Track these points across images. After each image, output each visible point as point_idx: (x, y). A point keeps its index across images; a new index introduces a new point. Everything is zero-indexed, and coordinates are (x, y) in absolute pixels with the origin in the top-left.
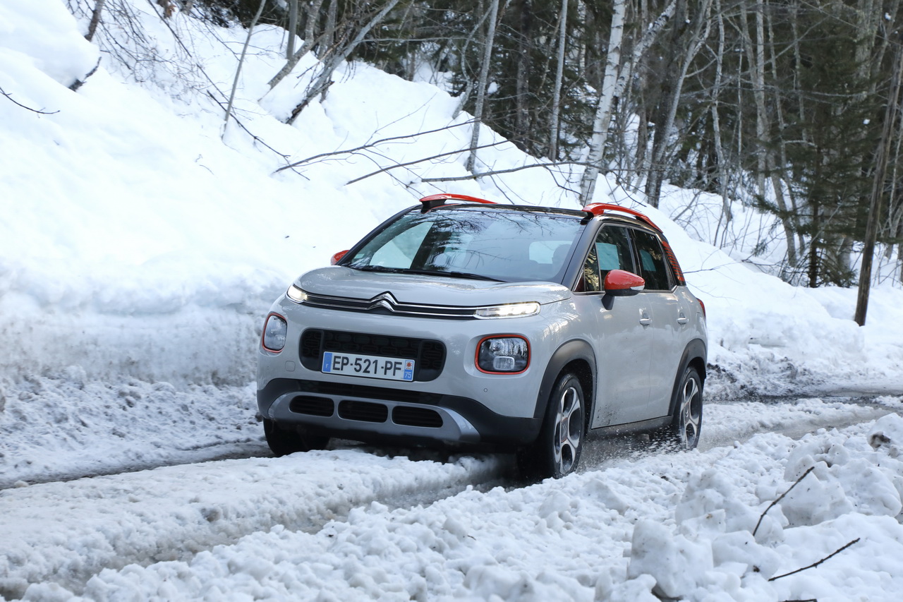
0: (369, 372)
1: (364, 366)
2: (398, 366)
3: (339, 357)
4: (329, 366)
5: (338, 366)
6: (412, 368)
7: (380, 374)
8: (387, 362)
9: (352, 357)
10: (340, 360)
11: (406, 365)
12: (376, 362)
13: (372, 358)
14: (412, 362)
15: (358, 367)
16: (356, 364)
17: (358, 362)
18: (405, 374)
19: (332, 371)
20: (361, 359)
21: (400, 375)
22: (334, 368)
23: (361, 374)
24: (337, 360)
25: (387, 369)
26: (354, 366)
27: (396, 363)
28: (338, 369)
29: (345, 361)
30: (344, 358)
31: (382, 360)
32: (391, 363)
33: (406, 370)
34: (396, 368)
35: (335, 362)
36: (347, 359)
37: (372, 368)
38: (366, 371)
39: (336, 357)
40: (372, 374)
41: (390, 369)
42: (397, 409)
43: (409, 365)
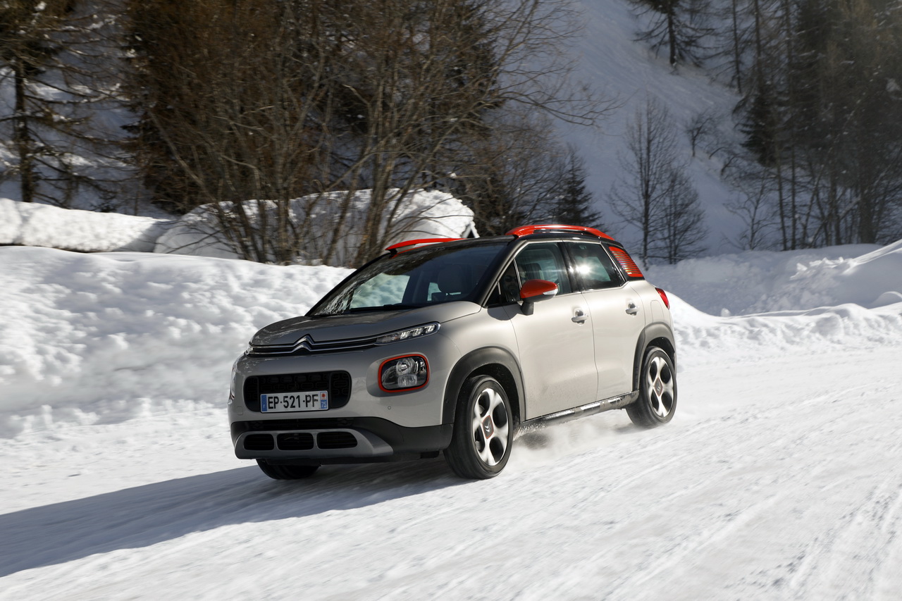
0: (294, 407)
1: (290, 402)
2: (315, 398)
3: (272, 398)
4: (266, 407)
5: (272, 405)
6: (326, 398)
7: (303, 407)
8: (306, 396)
9: (281, 396)
10: (272, 400)
11: (321, 396)
12: (298, 397)
13: (295, 394)
14: (326, 392)
15: (286, 404)
16: (285, 401)
17: (286, 399)
18: (322, 404)
19: (269, 410)
20: (287, 397)
21: (317, 406)
22: (270, 408)
23: (289, 409)
24: (271, 400)
25: (307, 402)
26: (283, 404)
27: (313, 396)
28: (272, 408)
29: (276, 400)
30: (275, 397)
31: (303, 395)
32: (310, 396)
33: (321, 401)
34: (314, 400)
35: (270, 402)
36: (277, 398)
37: (296, 403)
38: (293, 406)
39: (269, 398)
40: (297, 409)
41: (309, 401)
42: (320, 435)
43: (323, 395)
